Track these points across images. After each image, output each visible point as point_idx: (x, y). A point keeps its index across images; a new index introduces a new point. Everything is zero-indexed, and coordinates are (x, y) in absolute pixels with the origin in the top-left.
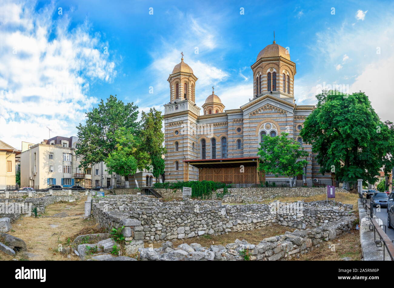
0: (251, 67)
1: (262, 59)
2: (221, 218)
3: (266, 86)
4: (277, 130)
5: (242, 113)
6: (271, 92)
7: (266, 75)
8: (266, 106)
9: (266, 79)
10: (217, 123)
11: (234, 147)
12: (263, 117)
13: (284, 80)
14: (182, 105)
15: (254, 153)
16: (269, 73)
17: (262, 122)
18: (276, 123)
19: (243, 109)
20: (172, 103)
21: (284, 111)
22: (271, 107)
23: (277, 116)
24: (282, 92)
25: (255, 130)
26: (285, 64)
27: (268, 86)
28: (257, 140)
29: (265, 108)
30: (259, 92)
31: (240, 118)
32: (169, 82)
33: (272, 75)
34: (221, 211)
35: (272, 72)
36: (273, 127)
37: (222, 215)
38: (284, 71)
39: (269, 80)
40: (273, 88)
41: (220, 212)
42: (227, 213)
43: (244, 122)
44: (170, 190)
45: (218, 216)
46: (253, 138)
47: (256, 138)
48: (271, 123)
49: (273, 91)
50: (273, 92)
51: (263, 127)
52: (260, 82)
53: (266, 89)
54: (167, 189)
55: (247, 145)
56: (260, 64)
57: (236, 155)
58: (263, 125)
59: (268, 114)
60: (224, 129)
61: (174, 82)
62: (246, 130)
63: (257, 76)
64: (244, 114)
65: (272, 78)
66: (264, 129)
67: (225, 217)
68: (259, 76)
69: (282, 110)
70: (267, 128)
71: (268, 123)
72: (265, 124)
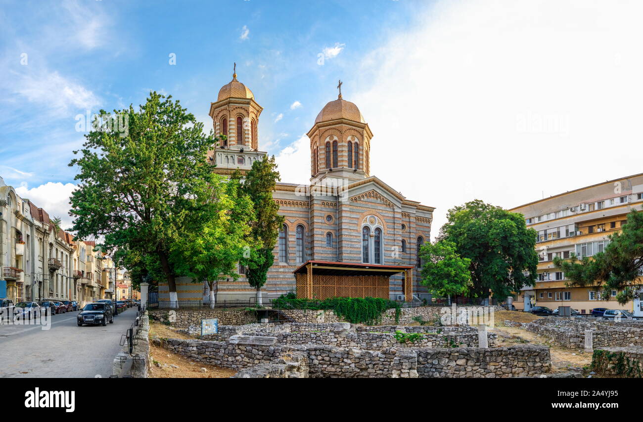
1: (344, 120)
3: (347, 159)
4: (382, 227)
7: (346, 144)
8: (371, 192)
9: (347, 149)
10: (291, 201)
11: (323, 243)
12: (367, 207)
14: (252, 158)
15: (355, 255)
16: (350, 143)
17: (365, 214)
18: (382, 218)
21: (391, 204)
22: (377, 196)
23: (383, 209)
25: (356, 222)
26: (367, 136)
27: (349, 160)
28: (358, 238)
29: (368, 195)
30: (332, 164)
31: (333, 201)
33: (353, 145)
35: (353, 142)
36: (378, 222)
38: (365, 145)
39: (350, 151)
40: (355, 164)
43: (343, 209)
44: (311, 312)
46: (354, 234)
47: (358, 235)
48: (376, 217)
49: (356, 168)
50: (356, 170)
51: (366, 221)
52: (335, 152)
53: (346, 164)
54: (305, 311)
55: (348, 242)
56: (338, 125)
57: (326, 255)
58: (366, 218)
59: (373, 204)
60: (301, 213)
62: (347, 221)
63: (328, 140)
65: (353, 151)
66: (368, 224)
68: (331, 142)
69: (388, 202)
70: (372, 222)
71: (373, 215)
72: (369, 216)
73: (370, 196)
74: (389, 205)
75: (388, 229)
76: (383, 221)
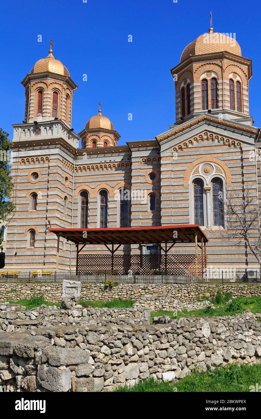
0: (171, 70)
1: (192, 58)
2: (201, 342)
3: (200, 101)
4: (223, 175)
5: (158, 147)
6: (209, 112)
7: (200, 84)
8: (202, 134)
9: (200, 90)
11: (145, 206)
12: (198, 153)
13: (232, 91)
14: (48, 128)
16: (205, 80)
17: (195, 163)
18: (222, 164)
19: (161, 140)
20: (29, 123)
21: (236, 142)
22: (212, 136)
23: (224, 152)
24: (229, 109)
25: (182, 176)
26: (233, 63)
27: (203, 101)
28: (185, 195)
29: (200, 138)
30: (186, 111)
31: (155, 156)
32: (25, 86)
33: (209, 83)
34: (201, 329)
35: (209, 79)
36: (217, 170)
37: (204, 336)
38: (231, 76)
39: (205, 91)
40: (213, 105)
41: (200, 331)
42: (212, 332)
43: (162, 162)
45: (196, 339)
46: (179, 191)
47: (184, 191)
48: (212, 164)
49: (213, 108)
50: (212, 110)
51: (197, 171)
52: (189, 96)
53: (200, 106)
55: (169, 202)
56: (188, 67)
58: (198, 168)
59: (207, 149)
60: (125, 175)
61: (35, 87)
62: (167, 176)
63: (182, 85)
64: (163, 148)
65: (210, 88)
66: (201, 174)
67: (209, 342)
68: (185, 86)
69: (231, 140)
70: (206, 172)
71: (207, 163)
72: (201, 165)
73: (202, 140)
74: (234, 144)
75: (234, 177)
76: (225, 167)
